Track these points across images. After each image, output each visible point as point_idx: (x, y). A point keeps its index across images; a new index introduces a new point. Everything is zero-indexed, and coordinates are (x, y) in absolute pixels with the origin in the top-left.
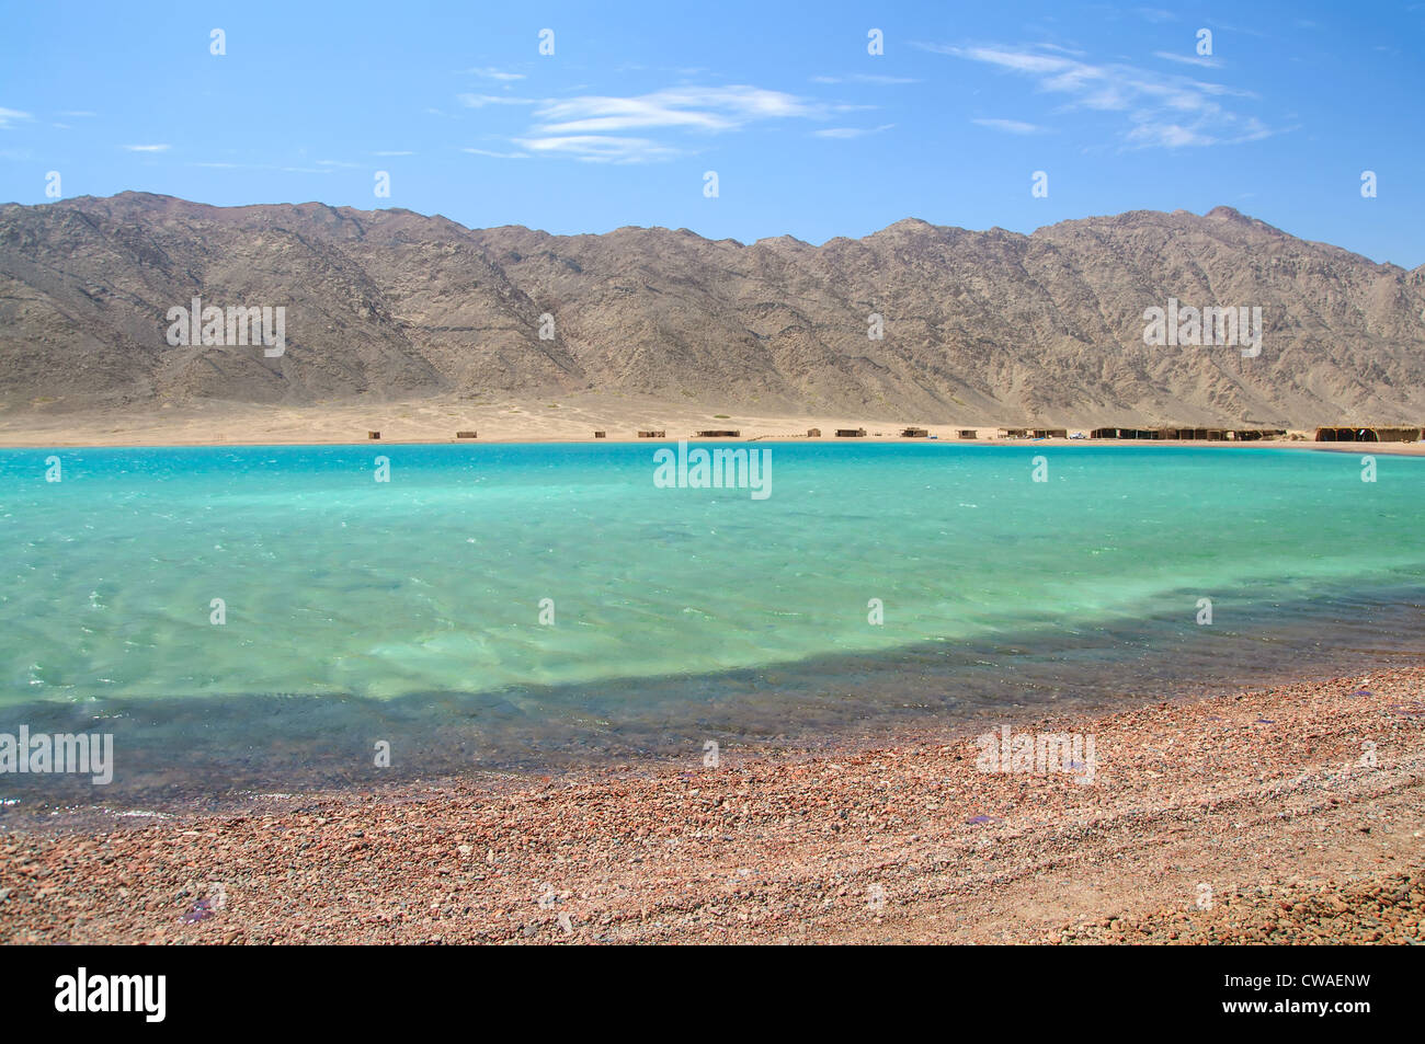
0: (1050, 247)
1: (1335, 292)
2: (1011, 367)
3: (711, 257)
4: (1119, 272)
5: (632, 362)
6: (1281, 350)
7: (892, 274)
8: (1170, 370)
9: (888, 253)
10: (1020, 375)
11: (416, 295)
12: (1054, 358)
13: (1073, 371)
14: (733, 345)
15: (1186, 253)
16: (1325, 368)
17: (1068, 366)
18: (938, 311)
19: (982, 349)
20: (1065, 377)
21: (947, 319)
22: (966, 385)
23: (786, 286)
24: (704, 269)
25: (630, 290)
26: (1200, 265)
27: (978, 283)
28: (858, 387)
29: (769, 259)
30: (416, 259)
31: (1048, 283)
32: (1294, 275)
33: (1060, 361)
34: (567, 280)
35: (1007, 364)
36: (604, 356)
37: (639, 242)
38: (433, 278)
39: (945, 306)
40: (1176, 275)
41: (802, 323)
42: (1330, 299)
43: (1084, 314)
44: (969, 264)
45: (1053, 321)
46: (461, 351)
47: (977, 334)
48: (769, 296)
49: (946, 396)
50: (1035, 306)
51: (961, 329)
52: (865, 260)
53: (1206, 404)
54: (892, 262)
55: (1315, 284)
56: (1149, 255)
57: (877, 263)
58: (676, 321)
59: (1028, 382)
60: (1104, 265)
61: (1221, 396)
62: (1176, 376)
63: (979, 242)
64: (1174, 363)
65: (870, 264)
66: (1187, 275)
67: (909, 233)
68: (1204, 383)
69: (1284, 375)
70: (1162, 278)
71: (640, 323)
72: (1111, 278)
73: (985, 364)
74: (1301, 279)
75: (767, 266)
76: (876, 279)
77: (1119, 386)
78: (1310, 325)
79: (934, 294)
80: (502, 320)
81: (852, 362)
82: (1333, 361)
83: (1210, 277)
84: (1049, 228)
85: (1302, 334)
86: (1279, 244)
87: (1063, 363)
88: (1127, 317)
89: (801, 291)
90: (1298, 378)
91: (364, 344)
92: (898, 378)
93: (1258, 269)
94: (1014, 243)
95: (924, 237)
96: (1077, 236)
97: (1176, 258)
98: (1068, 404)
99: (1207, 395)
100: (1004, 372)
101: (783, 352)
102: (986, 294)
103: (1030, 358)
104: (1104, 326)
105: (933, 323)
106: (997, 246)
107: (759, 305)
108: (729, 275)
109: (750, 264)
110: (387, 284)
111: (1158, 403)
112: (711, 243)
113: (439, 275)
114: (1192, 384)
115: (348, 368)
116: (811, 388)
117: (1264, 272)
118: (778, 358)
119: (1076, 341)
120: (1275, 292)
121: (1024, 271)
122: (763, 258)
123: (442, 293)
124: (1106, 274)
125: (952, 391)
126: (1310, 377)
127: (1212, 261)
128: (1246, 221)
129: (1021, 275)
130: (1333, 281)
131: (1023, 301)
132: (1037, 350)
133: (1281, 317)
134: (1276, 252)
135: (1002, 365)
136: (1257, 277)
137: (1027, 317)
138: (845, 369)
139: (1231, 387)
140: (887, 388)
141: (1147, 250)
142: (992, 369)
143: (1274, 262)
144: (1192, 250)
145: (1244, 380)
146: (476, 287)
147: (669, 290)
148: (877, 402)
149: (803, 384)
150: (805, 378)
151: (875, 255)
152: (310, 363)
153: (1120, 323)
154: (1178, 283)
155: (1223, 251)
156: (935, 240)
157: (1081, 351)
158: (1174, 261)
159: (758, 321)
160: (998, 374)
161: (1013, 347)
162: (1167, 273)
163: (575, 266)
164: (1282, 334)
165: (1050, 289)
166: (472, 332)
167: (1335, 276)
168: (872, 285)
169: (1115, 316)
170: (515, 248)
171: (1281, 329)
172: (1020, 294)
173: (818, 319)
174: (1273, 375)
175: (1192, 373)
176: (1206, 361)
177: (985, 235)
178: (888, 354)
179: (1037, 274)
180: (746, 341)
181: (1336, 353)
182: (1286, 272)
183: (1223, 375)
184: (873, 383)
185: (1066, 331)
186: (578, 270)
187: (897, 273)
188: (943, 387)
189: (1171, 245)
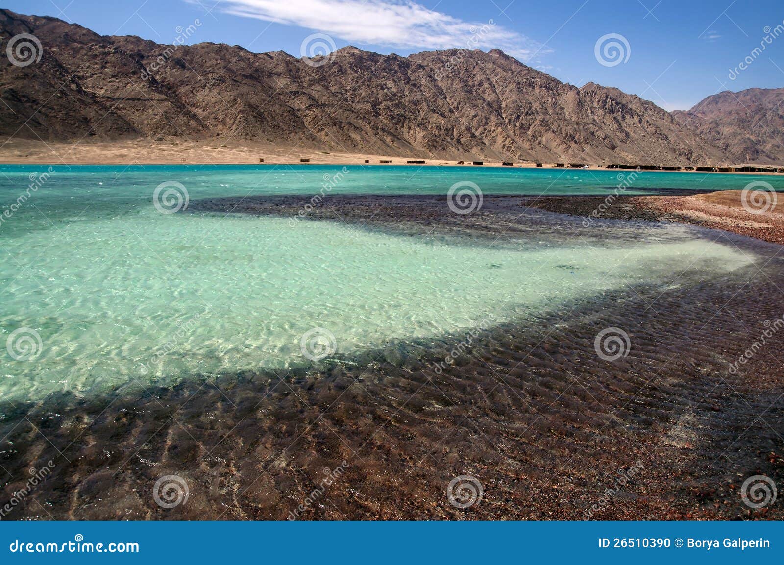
0: (421, 66)
1: (552, 98)
2: (415, 129)
3: (257, 64)
4: (456, 82)
5: (237, 122)
6: (530, 125)
7: (350, 77)
8: (483, 133)
9: (346, 66)
10: (420, 134)
11: (95, 77)
12: (434, 125)
13: (443, 132)
14: (285, 114)
15: (485, 74)
16: (550, 135)
17: (441, 130)
18: (377, 99)
19: (400, 120)
20: (440, 135)
21: (381, 103)
22: (398, 139)
23: (302, 82)
24: (257, 70)
25: (222, 80)
26: (491, 80)
27: (390, 84)
28: (350, 138)
29: (291, 66)
30: (90, 54)
31: (421, 85)
32: (533, 88)
33: (437, 127)
34: (176, 72)
35: (413, 127)
36: (216, 118)
37: (217, 52)
38: (104, 67)
39: (379, 96)
40: (481, 84)
41: (315, 103)
42: (550, 100)
43: (440, 102)
44: (384, 73)
45: (428, 106)
46: (136, 113)
47: (396, 112)
48: (294, 87)
49: (391, 144)
50: (418, 97)
51: (389, 108)
52: (335, 69)
53: (501, 151)
54: (349, 71)
55: (543, 93)
56: (466, 73)
57: (342, 71)
58: (254, 100)
59: (424, 137)
60: (448, 77)
61: (508, 147)
62: (486, 136)
63: (386, 61)
64: (485, 129)
65: (338, 71)
66: (486, 85)
67: (353, 55)
68: (500, 140)
69: (534, 137)
70: (474, 85)
71: (235, 100)
72: (452, 84)
73: (401, 127)
74: (537, 90)
75: (291, 70)
76: (342, 80)
77: (463, 140)
78: (542, 113)
79: (373, 89)
80: (157, 96)
81: (343, 125)
82: (553, 131)
83: (496, 86)
84: (415, 55)
85: (540, 117)
86: (527, 72)
87: (438, 128)
88: (461, 105)
89: (310, 85)
90: (539, 139)
91: (82, 106)
92: (367, 134)
93: (518, 84)
94: (403, 63)
95: (361, 58)
96: (433, 61)
97: (480, 75)
98: (444, 149)
99: (501, 146)
100: (411, 132)
101: (309, 118)
102: (394, 90)
103: (423, 125)
104: (450, 109)
105: (375, 105)
106: (395, 64)
107: (291, 92)
108: (270, 74)
109: (281, 69)
110: (73, 68)
111: (481, 149)
112: (256, 55)
113: (107, 65)
114: (494, 141)
115: (79, 121)
116: (327, 138)
117: (521, 86)
118: (307, 121)
119: (440, 117)
120: (526, 96)
121: (409, 78)
122: (287, 65)
123: (113, 77)
124: (450, 82)
125: (393, 141)
126: (544, 139)
127: (497, 78)
128: (507, 57)
129: (408, 81)
130: (551, 92)
131: (412, 95)
132: (425, 121)
133: (530, 108)
134: (525, 75)
135: (410, 128)
136: (519, 88)
137: (416, 103)
138: (341, 128)
139: (512, 143)
140: (364, 139)
141: (466, 70)
142: (405, 130)
143: (525, 80)
144: (487, 72)
145: (517, 139)
146: (134, 74)
147: (244, 82)
148: (361, 146)
149: (322, 136)
150: (323, 133)
151: (340, 66)
152: (55, 116)
153: (458, 108)
154: (481, 89)
155: (502, 73)
156: (367, 60)
157: (443, 122)
158: (479, 78)
159: (291, 101)
160: (409, 132)
161: (414, 119)
162: (476, 83)
163: (180, 64)
164: (531, 117)
165: (422, 88)
166: (140, 102)
167: (551, 90)
168: (341, 83)
169: (455, 104)
170: (139, 51)
171: (530, 115)
172: (411, 91)
173: (322, 100)
174: (530, 137)
175: (494, 135)
176: (500, 129)
177: (388, 57)
178: (360, 121)
179: (415, 80)
180: (289, 111)
181: (554, 127)
182: (530, 86)
183: (508, 136)
184: (356, 136)
185: (434, 111)
186: (183, 67)
187: (353, 77)
188: (388, 139)
189: (477, 69)
